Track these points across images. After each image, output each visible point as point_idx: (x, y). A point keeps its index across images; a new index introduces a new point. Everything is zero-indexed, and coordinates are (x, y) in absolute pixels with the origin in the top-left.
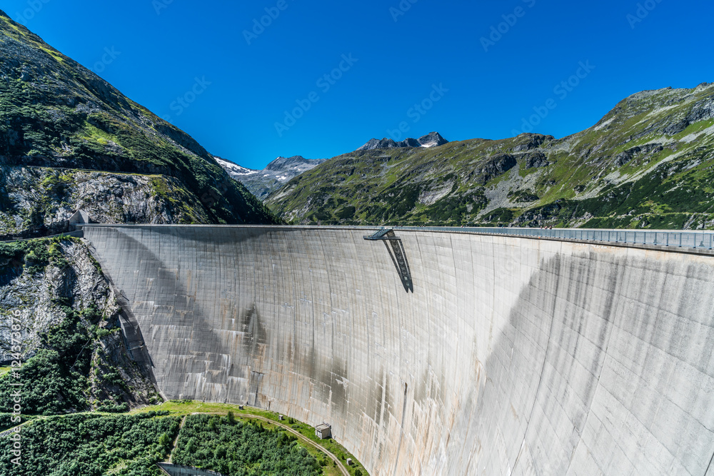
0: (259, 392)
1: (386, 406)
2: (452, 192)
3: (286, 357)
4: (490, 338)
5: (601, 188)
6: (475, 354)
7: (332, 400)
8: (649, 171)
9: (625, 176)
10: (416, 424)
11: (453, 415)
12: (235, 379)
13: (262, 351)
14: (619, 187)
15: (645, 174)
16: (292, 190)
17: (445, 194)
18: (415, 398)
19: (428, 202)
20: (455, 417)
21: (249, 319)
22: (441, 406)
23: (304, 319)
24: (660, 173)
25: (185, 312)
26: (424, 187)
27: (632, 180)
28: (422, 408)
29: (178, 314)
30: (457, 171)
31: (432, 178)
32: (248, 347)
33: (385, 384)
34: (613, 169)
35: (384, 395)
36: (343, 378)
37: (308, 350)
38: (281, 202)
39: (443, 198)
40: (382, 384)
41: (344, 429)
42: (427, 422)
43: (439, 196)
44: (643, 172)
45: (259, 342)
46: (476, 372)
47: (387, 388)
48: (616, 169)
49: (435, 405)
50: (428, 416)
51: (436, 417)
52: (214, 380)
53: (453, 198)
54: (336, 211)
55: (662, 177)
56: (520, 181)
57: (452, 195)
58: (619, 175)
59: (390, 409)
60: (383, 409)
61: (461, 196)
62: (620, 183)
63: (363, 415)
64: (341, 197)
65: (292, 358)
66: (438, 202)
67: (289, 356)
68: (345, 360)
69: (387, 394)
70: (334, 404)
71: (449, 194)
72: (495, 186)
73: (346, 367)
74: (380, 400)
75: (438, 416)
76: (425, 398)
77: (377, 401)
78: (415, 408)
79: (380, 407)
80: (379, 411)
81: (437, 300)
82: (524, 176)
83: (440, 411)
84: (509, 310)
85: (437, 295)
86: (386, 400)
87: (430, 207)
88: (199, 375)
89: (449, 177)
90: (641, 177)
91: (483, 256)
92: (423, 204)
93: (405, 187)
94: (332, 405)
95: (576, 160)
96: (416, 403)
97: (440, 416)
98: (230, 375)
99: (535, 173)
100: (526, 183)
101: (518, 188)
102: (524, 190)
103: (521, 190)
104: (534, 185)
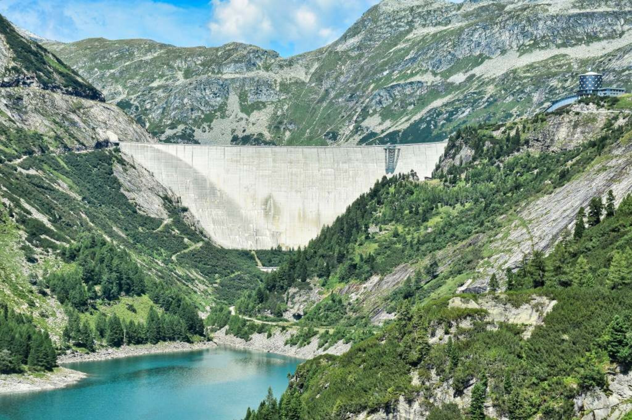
5: (361, 137)
8: (417, 117)
9: (388, 123)
14: (385, 137)
15: (412, 121)
24: (430, 121)
27: (398, 129)
34: (371, 111)
44: (409, 119)
48: (375, 112)
55: (432, 127)
56: (244, 121)
58: (380, 121)
62: (383, 131)
72: (209, 126)
82: (248, 114)
90: (407, 125)
95: (318, 95)
98: (256, 235)
99: (264, 110)
100: (253, 124)
101: (244, 131)
102: (254, 135)
103: (251, 135)
104: (266, 127)
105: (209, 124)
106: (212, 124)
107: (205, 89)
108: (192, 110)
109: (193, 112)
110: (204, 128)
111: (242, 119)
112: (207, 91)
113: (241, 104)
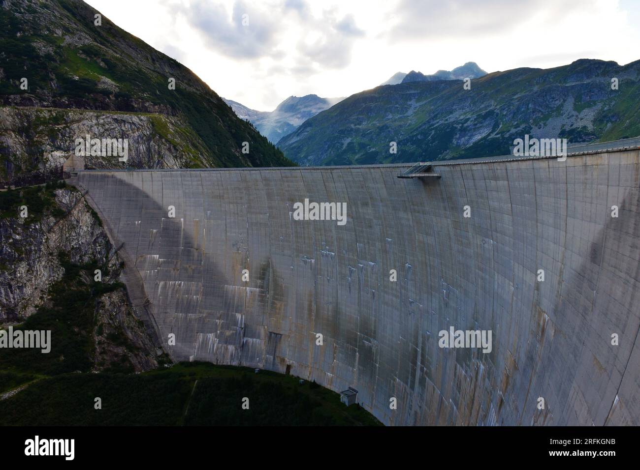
0: (277, 354)
1: (422, 369)
2: (492, 132)
3: (306, 316)
4: (560, 283)
6: (538, 303)
7: (359, 364)
10: (459, 388)
11: (508, 377)
12: (250, 340)
13: (280, 309)
16: (306, 133)
17: (484, 135)
18: (457, 360)
19: (464, 144)
20: (510, 379)
21: (264, 274)
22: (490, 368)
23: (326, 273)
25: (193, 267)
26: (459, 126)
28: (466, 372)
29: (186, 269)
30: (498, 107)
31: (469, 116)
32: (264, 306)
33: (420, 345)
35: (419, 358)
36: (372, 340)
37: (330, 307)
38: (295, 147)
39: (481, 139)
40: (417, 345)
41: (373, 396)
42: (472, 387)
43: (477, 137)
45: (277, 299)
46: (539, 325)
47: (423, 349)
49: (482, 367)
50: (474, 379)
51: (484, 380)
52: (227, 341)
53: (493, 139)
54: (356, 157)
56: (574, 117)
57: (493, 136)
59: (426, 373)
60: (418, 373)
61: (502, 136)
63: (394, 380)
64: (362, 141)
65: (313, 318)
66: (476, 144)
67: (310, 314)
68: (373, 319)
69: (423, 356)
70: (361, 367)
71: (489, 135)
72: (545, 124)
73: (375, 327)
74: (415, 363)
75: (487, 380)
76: (470, 360)
77: (411, 364)
78: (458, 371)
79: (414, 371)
80: (414, 376)
81: (486, 246)
82: (579, 112)
83: (489, 374)
84: (590, 244)
85: (487, 240)
86: (422, 362)
87: (466, 150)
88: (211, 336)
89: (490, 114)
91: (551, 185)
92: (458, 146)
93: (436, 128)
94: (359, 369)
96: (458, 366)
97: (489, 378)
98: (244, 336)
99: (594, 107)
100: (582, 119)
101: (572, 125)
102: (578, 128)
103: (577, 128)
104: (592, 121)
105: (544, 122)
106: (547, 122)
107: (546, 95)
108: (533, 112)
109: (534, 114)
110: (540, 125)
111: (573, 116)
112: (548, 97)
113: (575, 104)
